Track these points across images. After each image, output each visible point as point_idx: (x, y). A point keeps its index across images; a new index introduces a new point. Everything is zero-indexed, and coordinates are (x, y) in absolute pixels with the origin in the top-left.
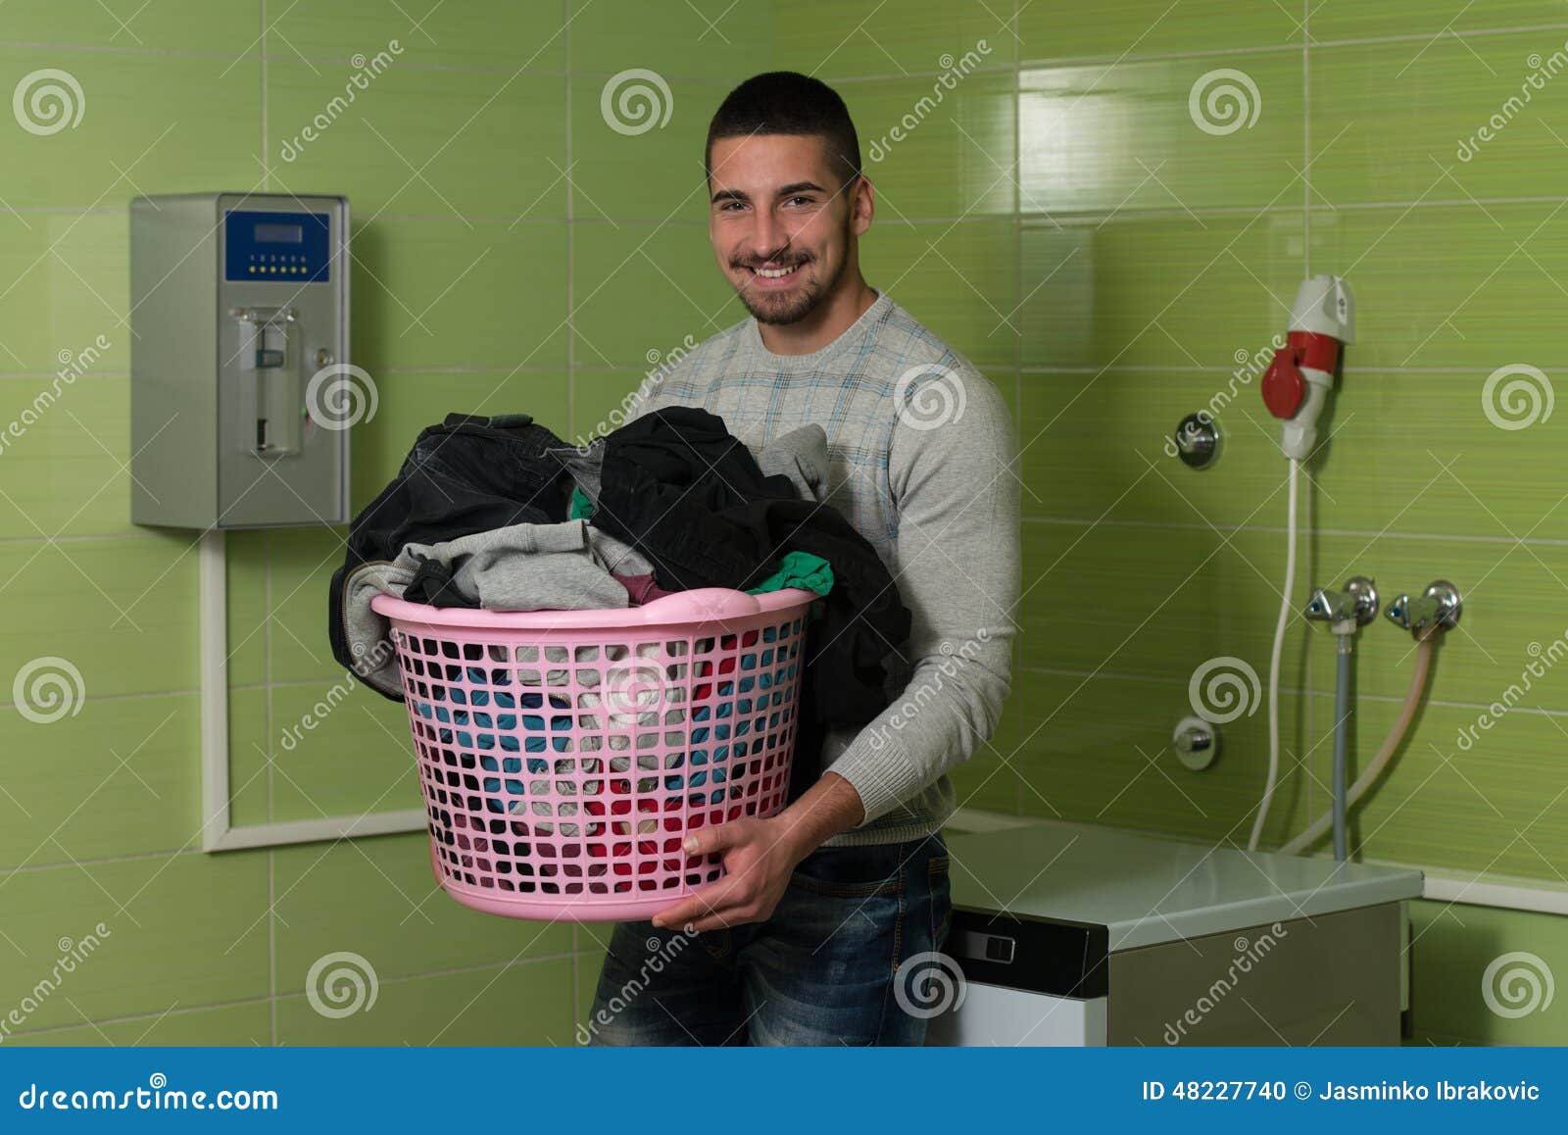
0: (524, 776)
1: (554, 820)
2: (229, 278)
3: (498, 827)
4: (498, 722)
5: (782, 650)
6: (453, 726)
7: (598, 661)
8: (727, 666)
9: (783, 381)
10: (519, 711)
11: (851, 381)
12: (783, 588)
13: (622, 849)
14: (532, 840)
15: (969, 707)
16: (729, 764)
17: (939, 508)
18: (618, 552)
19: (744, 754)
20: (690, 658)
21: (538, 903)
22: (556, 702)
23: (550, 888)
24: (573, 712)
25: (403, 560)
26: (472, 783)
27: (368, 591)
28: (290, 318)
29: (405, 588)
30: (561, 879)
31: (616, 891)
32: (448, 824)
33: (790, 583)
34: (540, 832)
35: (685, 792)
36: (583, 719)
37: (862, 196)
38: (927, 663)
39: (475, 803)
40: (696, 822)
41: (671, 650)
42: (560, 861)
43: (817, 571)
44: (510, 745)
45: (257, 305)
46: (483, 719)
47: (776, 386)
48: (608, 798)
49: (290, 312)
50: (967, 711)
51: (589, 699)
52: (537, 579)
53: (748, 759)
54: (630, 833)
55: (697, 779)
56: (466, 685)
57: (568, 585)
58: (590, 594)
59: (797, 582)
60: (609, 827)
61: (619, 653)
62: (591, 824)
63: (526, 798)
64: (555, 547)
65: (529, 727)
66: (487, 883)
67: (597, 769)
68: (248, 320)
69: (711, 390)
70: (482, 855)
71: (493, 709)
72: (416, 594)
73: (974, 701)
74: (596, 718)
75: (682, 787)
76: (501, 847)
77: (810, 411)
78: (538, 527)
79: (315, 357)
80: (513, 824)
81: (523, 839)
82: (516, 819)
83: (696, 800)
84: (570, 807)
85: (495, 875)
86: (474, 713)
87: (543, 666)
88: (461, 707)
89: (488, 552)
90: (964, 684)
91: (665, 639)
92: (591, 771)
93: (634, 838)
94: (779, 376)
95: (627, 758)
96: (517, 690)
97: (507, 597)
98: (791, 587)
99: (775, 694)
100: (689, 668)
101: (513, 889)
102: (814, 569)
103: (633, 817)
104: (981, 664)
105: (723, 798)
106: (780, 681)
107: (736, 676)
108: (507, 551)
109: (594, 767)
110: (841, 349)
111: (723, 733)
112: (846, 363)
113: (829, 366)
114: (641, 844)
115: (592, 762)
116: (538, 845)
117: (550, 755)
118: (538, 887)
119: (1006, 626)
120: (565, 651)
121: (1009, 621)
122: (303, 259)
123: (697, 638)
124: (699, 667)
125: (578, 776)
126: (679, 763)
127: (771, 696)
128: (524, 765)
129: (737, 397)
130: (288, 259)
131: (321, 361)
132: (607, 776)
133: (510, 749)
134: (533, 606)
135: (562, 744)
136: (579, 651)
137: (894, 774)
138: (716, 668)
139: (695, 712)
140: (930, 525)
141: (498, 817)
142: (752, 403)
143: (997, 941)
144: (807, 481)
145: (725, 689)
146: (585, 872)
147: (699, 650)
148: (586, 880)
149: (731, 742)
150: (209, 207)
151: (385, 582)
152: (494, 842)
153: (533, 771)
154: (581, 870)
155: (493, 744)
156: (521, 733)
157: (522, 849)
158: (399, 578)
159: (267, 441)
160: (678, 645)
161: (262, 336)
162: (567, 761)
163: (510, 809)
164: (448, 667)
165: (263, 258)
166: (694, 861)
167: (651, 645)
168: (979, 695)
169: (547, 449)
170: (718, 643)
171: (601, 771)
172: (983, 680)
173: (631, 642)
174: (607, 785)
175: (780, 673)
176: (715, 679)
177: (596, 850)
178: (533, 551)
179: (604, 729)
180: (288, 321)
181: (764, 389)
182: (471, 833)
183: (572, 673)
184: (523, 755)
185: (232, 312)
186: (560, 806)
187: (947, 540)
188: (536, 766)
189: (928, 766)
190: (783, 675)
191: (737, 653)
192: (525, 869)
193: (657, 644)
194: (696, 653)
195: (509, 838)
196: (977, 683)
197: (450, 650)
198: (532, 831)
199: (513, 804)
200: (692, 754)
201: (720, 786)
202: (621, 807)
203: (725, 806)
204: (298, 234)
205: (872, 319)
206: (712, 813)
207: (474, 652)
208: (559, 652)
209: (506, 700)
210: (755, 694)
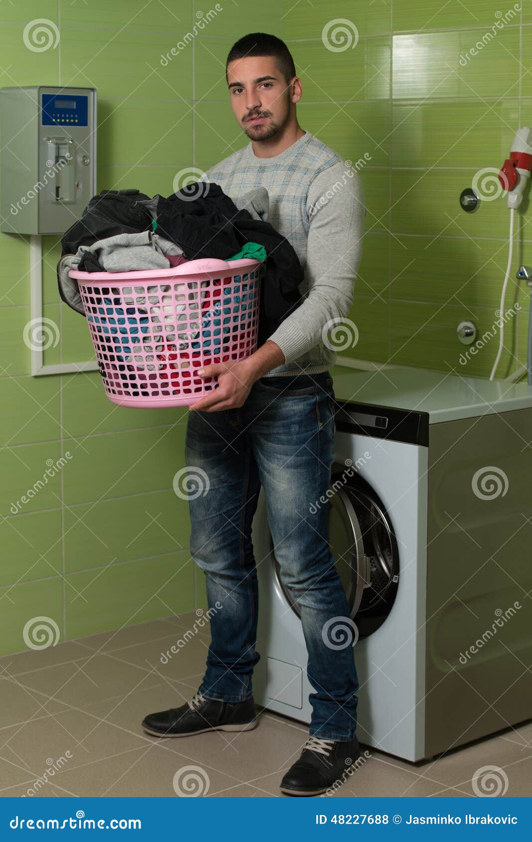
0: (131, 345)
1: (144, 363)
2: (44, 124)
3: (122, 368)
4: (118, 322)
5: (245, 286)
6: (101, 325)
7: (158, 292)
8: (217, 293)
9: (262, 169)
10: (126, 316)
11: (292, 168)
12: (242, 258)
13: (175, 375)
14: (136, 373)
15: (331, 308)
16: (222, 336)
17: (326, 221)
18: (167, 245)
19: (229, 332)
20: (199, 290)
21: (141, 401)
22: (142, 311)
23: (145, 394)
24: (149, 315)
25: (79, 253)
26: (110, 349)
27: (67, 268)
28: (70, 142)
29: (78, 265)
30: (149, 390)
31: (174, 394)
32: (103, 368)
33: (246, 256)
34: (139, 369)
35: (201, 349)
36: (153, 319)
37: (296, 86)
38: (314, 290)
39: (112, 358)
40: (207, 362)
41: (190, 286)
42: (148, 382)
43: (258, 250)
44: (124, 331)
45: (55, 136)
46: (112, 320)
47: (259, 171)
48: (167, 353)
49: (70, 139)
50: (329, 310)
51: (155, 309)
52: (128, 258)
53: (231, 334)
54: (178, 368)
55: (207, 343)
56: (104, 306)
57: (142, 260)
58: (152, 262)
59: (249, 255)
60: (168, 366)
61: (167, 288)
62: (161, 365)
63: (132, 354)
64: (138, 244)
65: (131, 323)
66: (120, 393)
67: (161, 340)
68: (52, 143)
69: (231, 176)
70: (117, 381)
71: (116, 316)
72: (82, 268)
73: (333, 306)
74: (159, 317)
75: (199, 347)
76: (124, 377)
77: (274, 182)
78: (130, 235)
79: (81, 159)
80: (128, 366)
81: (132, 373)
82: (129, 364)
83: (206, 353)
84: (151, 358)
85: (123, 389)
86: (109, 318)
87: (134, 295)
88: (103, 316)
89: (109, 247)
90: (327, 298)
91: (186, 282)
92: (158, 341)
93: (179, 370)
94: (261, 167)
95: (174, 335)
96: (124, 307)
97: (115, 266)
98: (246, 258)
99: (242, 306)
100: (199, 294)
101: (130, 395)
102: (257, 249)
103: (179, 361)
104: (337, 289)
105: (219, 352)
106: (245, 299)
107: (222, 297)
108: (117, 246)
109: (160, 339)
110: (288, 154)
111: (217, 323)
112: (290, 161)
113: (283, 161)
114: (183, 373)
115: (158, 338)
116: (139, 375)
117: (140, 335)
118: (140, 393)
119: (352, 274)
120: (143, 289)
121: (353, 272)
122: (76, 116)
123: (202, 281)
124: (203, 294)
125: (153, 343)
126: (197, 336)
127: (240, 306)
128: (130, 340)
129: (241, 178)
130: (70, 116)
131: (84, 161)
132: (166, 343)
133: (124, 333)
134: (127, 269)
135: (145, 330)
136: (149, 288)
137: (296, 339)
138: (212, 294)
139: (204, 314)
140: (321, 229)
141: (121, 363)
142: (248, 179)
143: (380, 418)
144: (257, 212)
145: (217, 303)
146: (159, 386)
147: (203, 286)
148: (160, 389)
149: (221, 327)
150: (35, 92)
151: (70, 263)
152: (121, 374)
153: (134, 342)
154: (157, 385)
155: (117, 332)
156: (128, 326)
157: (133, 377)
158: (76, 261)
159: (60, 196)
160: (193, 284)
161: (58, 149)
162: (148, 337)
163: (126, 360)
164: (97, 299)
165: (58, 115)
166: (208, 380)
167: (181, 284)
168: (335, 302)
169: (137, 202)
170: (212, 283)
171: (163, 341)
172: (337, 296)
173: (171, 283)
174: (166, 347)
175: (244, 296)
176: (211, 299)
177: (164, 376)
178: (127, 246)
179: (164, 322)
180: (70, 143)
181: (254, 173)
182: (112, 371)
183: (147, 298)
184: (129, 336)
185: (45, 139)
186: (146, 357)
187: (329, 235)
188: (135, 340)
189: (312, 335)
190: (246, 297)
191: (221, 287)
192: (134, 386)
193: (184, 284)
194: (201, 287)
195: (127, 372)
196: (335, 297)
197: (97, 291)
198: (136, 369)
199: (127, 357)
200: (203, 332)
201: (218, 346)
202: (173, 357)
203: (221, 355)
204: (74, 105)
205: (303, 142)
206: (215, 358)
207: (106, 291)
208: (140, 289)
209: (120, 311)
210: (232, 306)
